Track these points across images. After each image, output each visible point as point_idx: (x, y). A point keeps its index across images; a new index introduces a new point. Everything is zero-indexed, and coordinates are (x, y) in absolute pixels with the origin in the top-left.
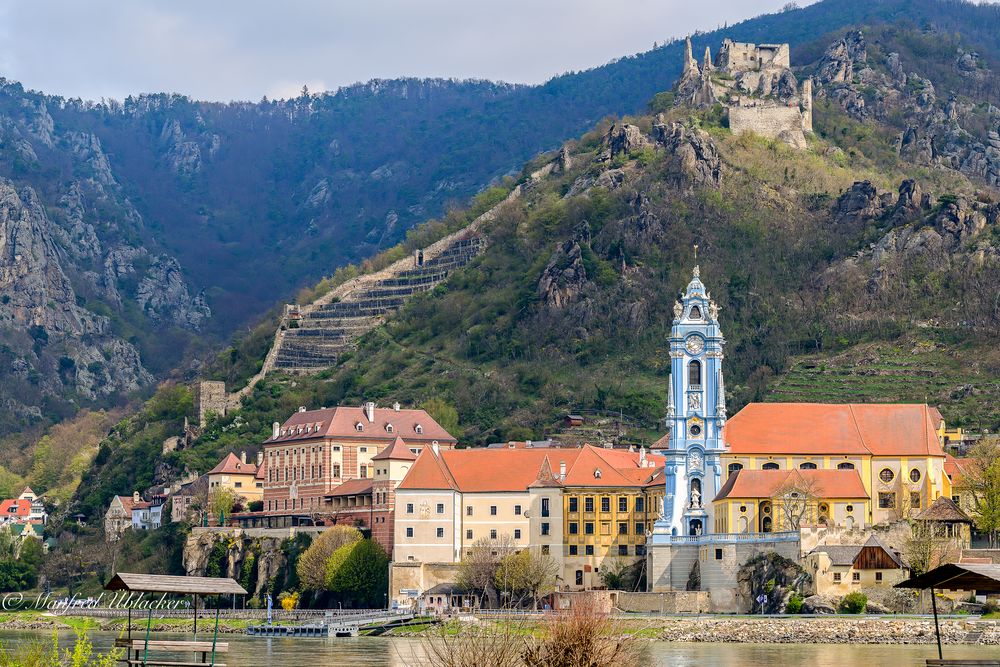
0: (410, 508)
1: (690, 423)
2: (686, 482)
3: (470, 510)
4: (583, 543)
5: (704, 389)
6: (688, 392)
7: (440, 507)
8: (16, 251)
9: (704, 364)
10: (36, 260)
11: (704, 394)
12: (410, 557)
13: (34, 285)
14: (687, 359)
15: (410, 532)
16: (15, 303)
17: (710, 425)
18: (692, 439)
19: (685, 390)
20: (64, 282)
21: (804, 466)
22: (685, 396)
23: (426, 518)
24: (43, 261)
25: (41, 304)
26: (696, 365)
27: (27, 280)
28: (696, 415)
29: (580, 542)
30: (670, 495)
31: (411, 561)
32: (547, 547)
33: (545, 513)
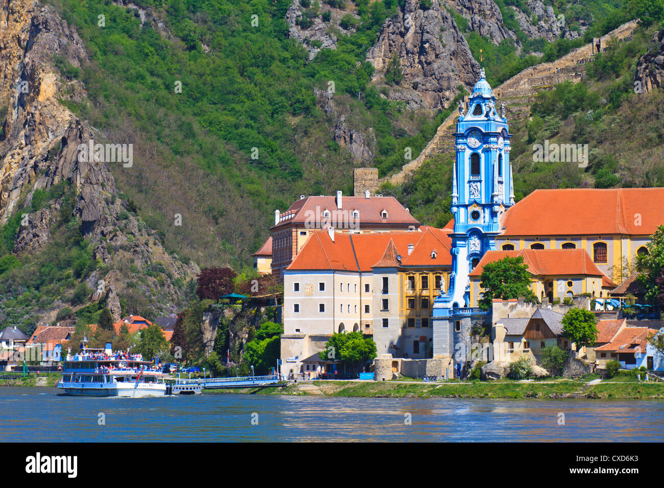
0: (297, 287)
1: (471, 209)
2: (468, 262)
3: (367, 286)
4: (420, 316)
5: (483, 178)
6: (469, 182)
7: (322, 287)
8: (424, 38)
9: (483, 156)
10: (444, 46)
11: (483, 183)
12: (298, 330)
13: (441, 70)
14: (468, 153)
15: (297, 308)
16: (424, 87)
17: (487, 211)
18: (472, 223)
19: (467, 179)
20: (473, 66)
21: (564, 246)
22: (467, 186)
23: (310, 295)
24: (453, 46)
25: (448, 89)
26: (475, 158)
27: (435, 66)
28: (475, 202)
29: (417, 316)
30: (454, 273)
31: (298, 333)
32: (387, 320)
33: (385, 291)
